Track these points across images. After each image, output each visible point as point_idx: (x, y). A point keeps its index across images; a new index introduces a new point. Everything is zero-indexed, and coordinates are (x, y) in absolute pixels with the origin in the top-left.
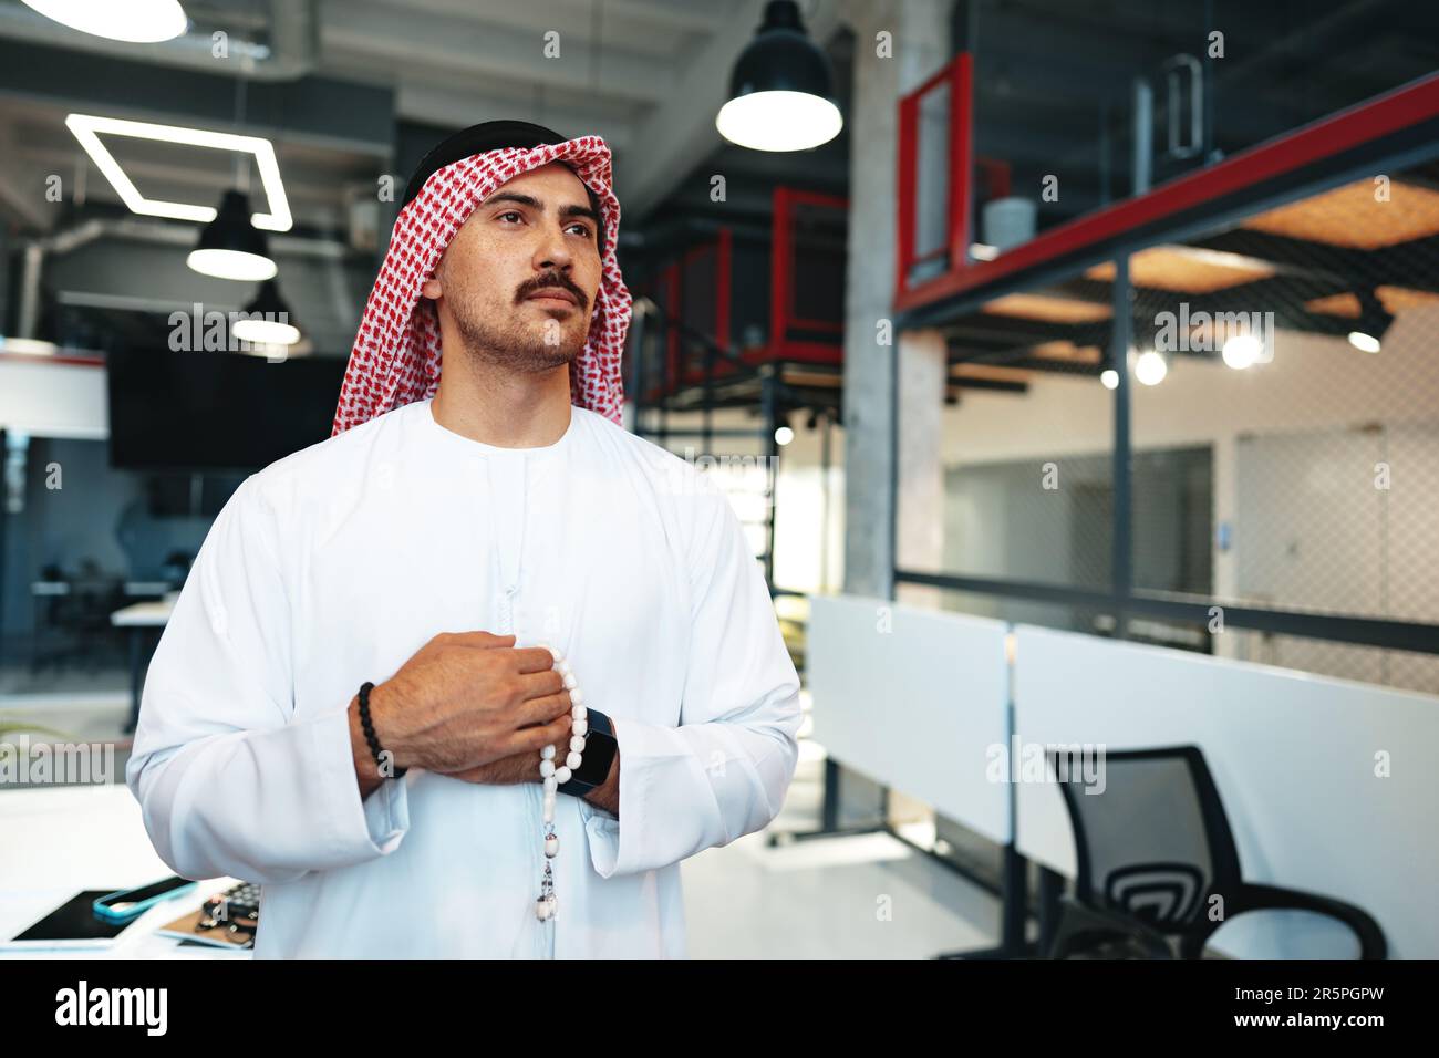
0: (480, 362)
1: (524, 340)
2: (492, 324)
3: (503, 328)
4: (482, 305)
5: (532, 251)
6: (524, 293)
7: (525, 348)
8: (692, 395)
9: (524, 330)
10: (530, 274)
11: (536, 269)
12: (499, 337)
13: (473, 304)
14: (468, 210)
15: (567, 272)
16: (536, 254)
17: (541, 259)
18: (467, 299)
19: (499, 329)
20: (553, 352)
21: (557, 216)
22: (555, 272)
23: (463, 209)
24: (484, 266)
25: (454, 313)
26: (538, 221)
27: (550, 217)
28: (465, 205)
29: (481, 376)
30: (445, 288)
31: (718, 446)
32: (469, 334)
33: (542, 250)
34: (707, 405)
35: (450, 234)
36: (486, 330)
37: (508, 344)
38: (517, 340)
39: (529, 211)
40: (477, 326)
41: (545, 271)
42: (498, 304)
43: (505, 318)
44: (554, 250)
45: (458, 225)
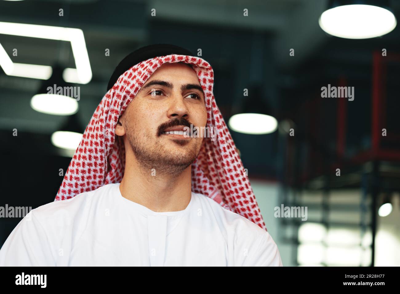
0: (144, 167)
1: (163, 155)
2: (148, 147)
3: (153, 148)
4: (142, 137)
5: (167, 108)
6: (162, 130)
7: (164, 159)
8: (319, 183)
9: (163, 150)
10: (166, 120)
11: (169, 117)
12: (151, 154)
13: (138, 137)
14: (137, 89)
15: (185, 118)
16: (169, 110)
17: (171, 113)
18: (135, 134)
19: (151, 149)
20: (179, 162)
21: (180, 90)
22: (179, 119)
23: (134, 88)
24: (143, 117)
25: (130, 142)
26: (171, 94)
27: (176, 91)
28: (135, 87)
29: (144, 174)
30: (126, 130)
31: (334, 216)
32: (138, 153)
33: (172, 108)
34: (327, 189)
35: (129, 101)
36: (145, 150)
37: (156, 157)
38: (159, 155)
39: (166, 88)
40: (141, 148)
41: (174, 118)
42: (149, 136)
43: (153, 143)
44: (177, 107)
45: (132, 96)
